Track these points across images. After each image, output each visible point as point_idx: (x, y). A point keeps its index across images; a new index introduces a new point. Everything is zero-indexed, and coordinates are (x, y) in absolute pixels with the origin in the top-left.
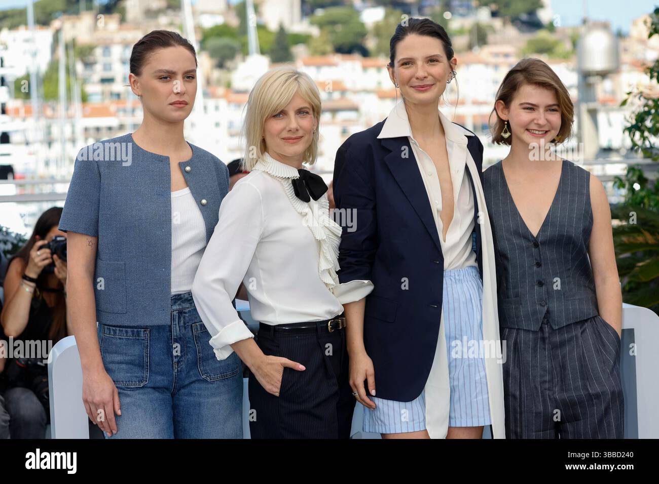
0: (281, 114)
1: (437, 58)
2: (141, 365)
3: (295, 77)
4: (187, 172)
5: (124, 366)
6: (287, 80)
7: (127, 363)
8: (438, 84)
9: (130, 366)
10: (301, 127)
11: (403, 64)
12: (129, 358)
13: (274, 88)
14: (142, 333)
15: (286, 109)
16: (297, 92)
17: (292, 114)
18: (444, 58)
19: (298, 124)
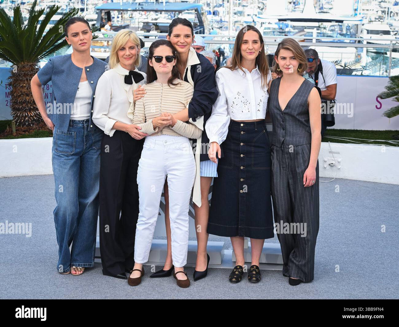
0: (123, 49)
1: (189, 35)
2: (72, 146)
3: (129, 34)
4: (88, 71)
5: (65, 146)
6: (125, 35)
7: (66, 144)
8: (188, 45)
9: (68, 146)
10: (131, 53)
11: (175, 36)
12: (68, 143)
13: (120, 38)
14: (73, 134)
15: (124, 47)
16: (129, 40)
17: (127, 49)
18: (191, 36)
19: (130, 53)
